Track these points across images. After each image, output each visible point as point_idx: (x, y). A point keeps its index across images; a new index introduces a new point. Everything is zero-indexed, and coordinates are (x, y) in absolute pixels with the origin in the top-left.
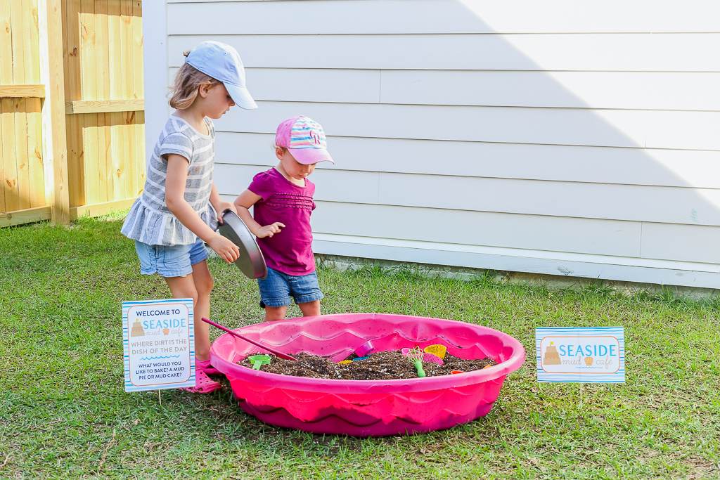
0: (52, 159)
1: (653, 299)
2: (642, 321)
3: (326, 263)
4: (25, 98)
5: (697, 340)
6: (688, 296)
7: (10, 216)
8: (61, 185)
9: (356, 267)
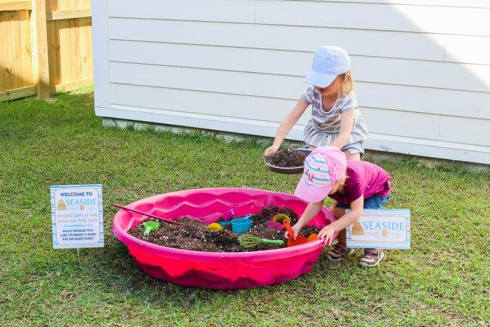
0: (37, 52)
1: (447, 171)
2: (437, 188)
3: (218, 136)
4: (18, 11)
5: (473, 205)
6: (472, 169)
7: (8, 94)
8: (44, 70)
9: (238, 140)
